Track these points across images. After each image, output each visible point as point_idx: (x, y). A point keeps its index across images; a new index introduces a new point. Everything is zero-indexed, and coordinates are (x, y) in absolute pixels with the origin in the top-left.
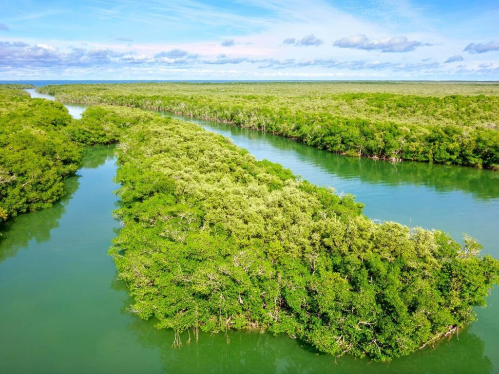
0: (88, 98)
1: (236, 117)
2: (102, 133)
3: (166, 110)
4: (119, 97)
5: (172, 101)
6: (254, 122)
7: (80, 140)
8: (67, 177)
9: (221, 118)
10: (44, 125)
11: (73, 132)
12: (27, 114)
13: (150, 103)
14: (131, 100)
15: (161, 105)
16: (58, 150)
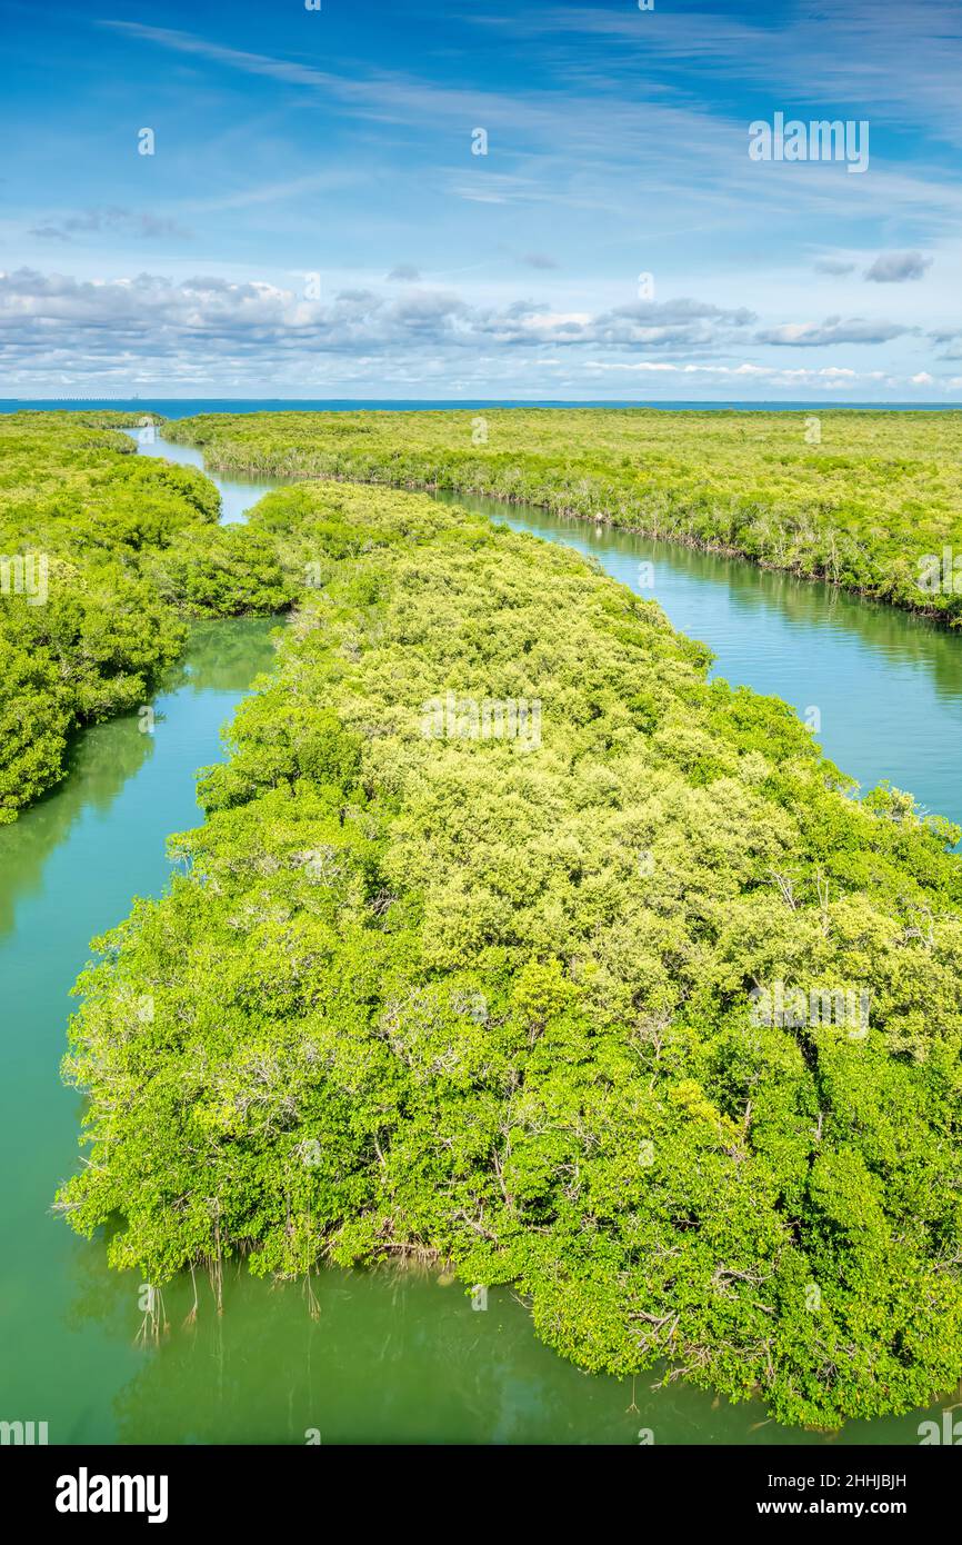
0: (300, 459)
1: (748, 532)
2: (268, 573)
3: (534, 501)
4: (393, 457)
5: (555, 472)
6: (803, 551)
7: (199, 596)
8: (104, 718)
9: (698, 535)
10: (100, 545)
11: (183, 569)
12: (61, 509)
13: (487, 479)
14: (428, 466)
15: (518, 485)
16: (91, 626)
